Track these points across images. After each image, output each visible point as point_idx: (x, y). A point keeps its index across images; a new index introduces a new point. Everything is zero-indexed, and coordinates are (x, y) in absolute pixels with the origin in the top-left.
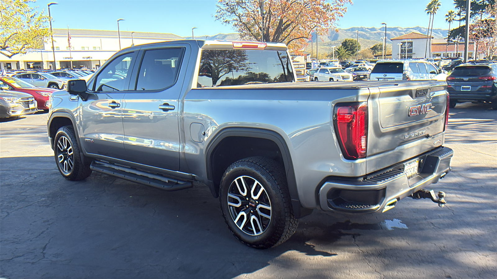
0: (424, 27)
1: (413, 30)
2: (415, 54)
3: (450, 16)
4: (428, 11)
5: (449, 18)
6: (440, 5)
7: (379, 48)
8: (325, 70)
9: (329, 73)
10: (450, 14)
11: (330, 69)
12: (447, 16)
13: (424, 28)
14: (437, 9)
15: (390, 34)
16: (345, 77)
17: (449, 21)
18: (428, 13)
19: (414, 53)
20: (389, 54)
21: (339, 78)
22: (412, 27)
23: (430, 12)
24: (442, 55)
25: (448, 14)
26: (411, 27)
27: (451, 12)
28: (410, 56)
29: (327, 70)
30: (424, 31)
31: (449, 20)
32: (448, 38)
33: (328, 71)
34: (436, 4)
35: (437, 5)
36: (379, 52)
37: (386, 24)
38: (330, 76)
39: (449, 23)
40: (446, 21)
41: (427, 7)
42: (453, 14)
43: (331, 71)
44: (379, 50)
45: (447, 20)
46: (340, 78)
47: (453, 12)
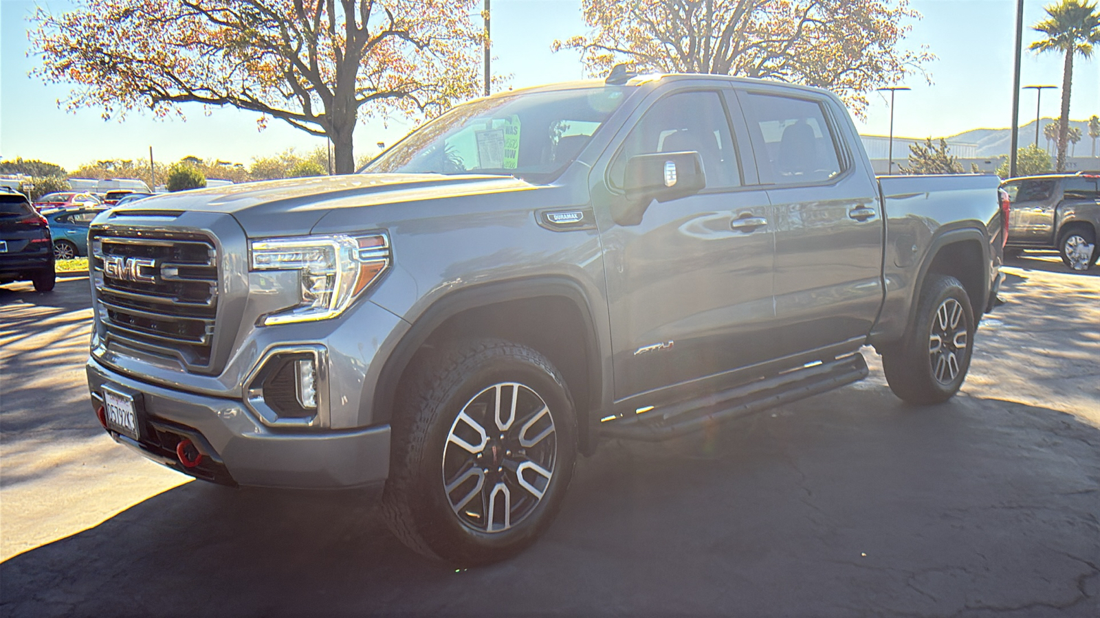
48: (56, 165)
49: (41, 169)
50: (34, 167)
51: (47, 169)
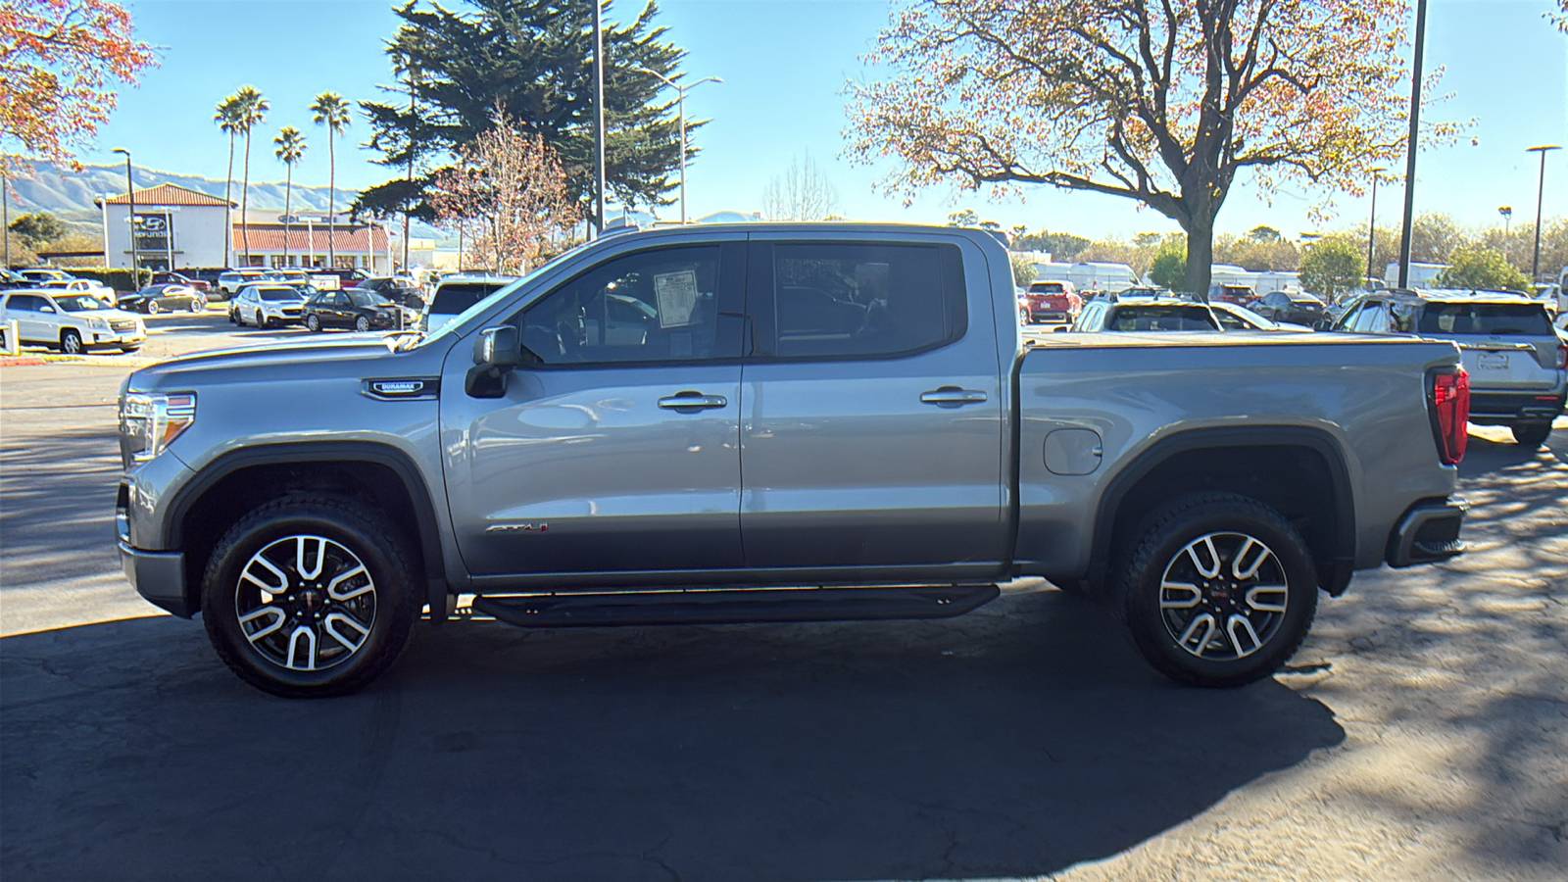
0: (146, 167)
1: (112, 174)
2: (182, 252)
3: (287, 145)
4: (223, 123)
5: (285, 149)
6: (265, 108)
7: (40, 229)
8: (35, 301)
9: (55, 312)
10: (287, 137)
11: (54, 298)
12: (279, 141)
13: (147, 171)
14: (257, 119)
15: (29, 181)
16: (123, 324)
17: (288, 159)
18: (225, 127)
19: (181, 250)
20: (84, 250)
21: (101, 327)
22: (109, 165)
23: (232, 127)
24: (268, 261)
25: (282, 139)
26: (102, 165)
27: (292, 132)
28: (152, 258)
29: (44, 301)
30: (147, 181)
31: (285, 155)
32: (354, 212)
33: (48, 304)
34: (254, 104)
35: (256, 106)
36: (40, 241)
37: (128, 154)
38: (60, 322)
39: (287, 165)
40: (276, 158)
41: (220, 108)
42: (297, 138)
43: (60, 305)
44: (40, 236)
45: (279, 154)
46: (106, 328)
47: (297, 134)
48: (1086, 239)
49: (1068, 243)
50: (1060, 242)
51: (1075, 243)
